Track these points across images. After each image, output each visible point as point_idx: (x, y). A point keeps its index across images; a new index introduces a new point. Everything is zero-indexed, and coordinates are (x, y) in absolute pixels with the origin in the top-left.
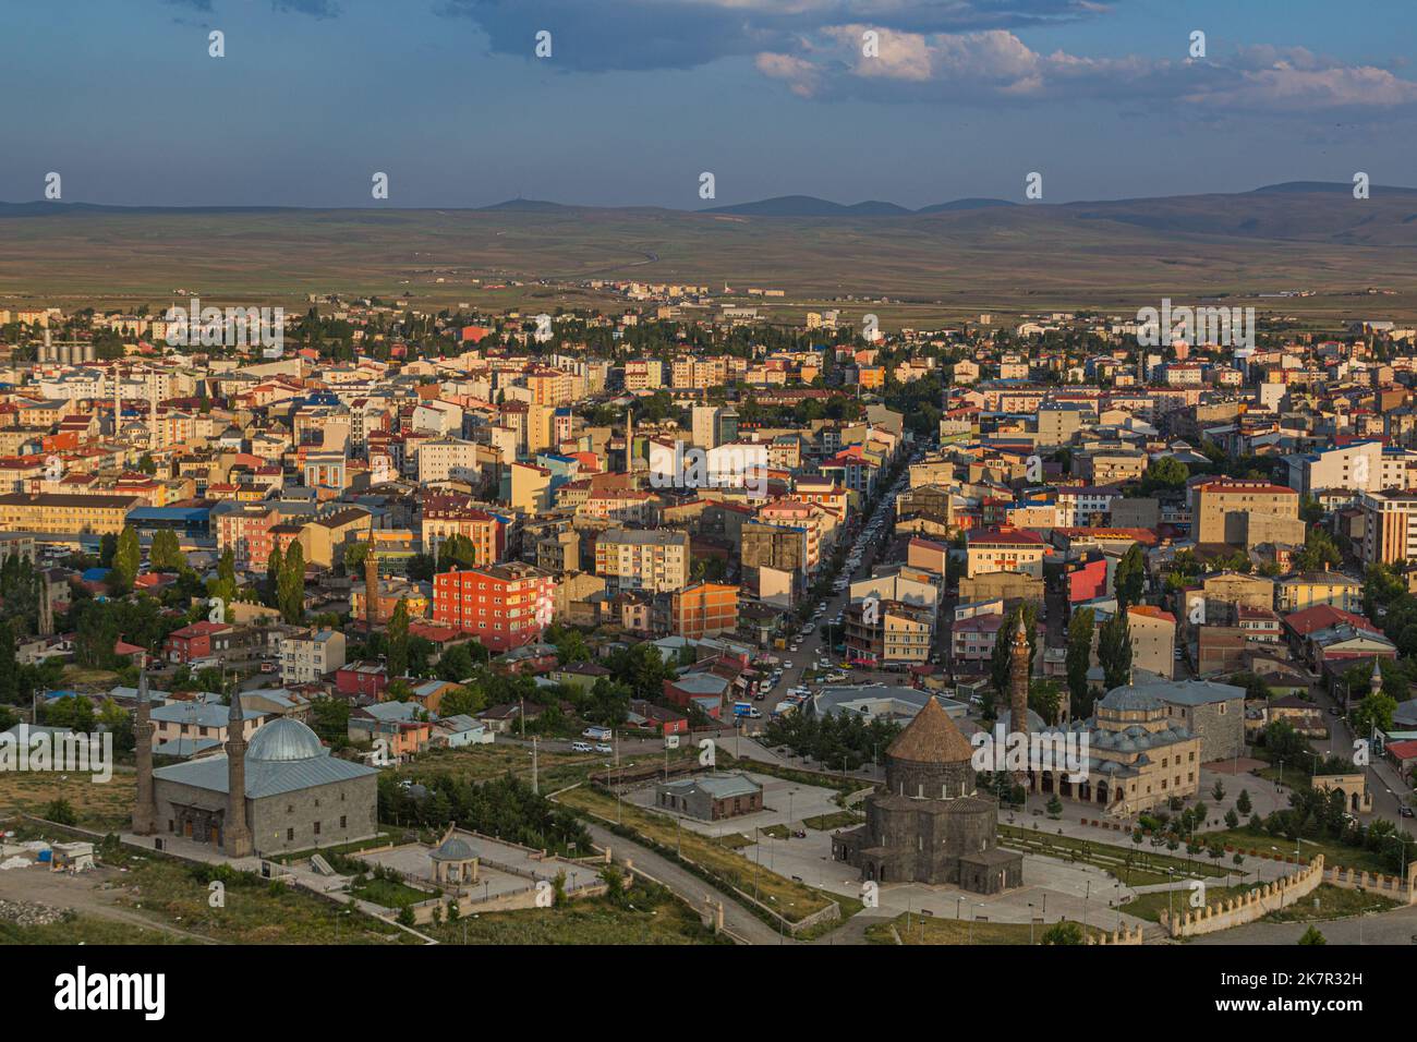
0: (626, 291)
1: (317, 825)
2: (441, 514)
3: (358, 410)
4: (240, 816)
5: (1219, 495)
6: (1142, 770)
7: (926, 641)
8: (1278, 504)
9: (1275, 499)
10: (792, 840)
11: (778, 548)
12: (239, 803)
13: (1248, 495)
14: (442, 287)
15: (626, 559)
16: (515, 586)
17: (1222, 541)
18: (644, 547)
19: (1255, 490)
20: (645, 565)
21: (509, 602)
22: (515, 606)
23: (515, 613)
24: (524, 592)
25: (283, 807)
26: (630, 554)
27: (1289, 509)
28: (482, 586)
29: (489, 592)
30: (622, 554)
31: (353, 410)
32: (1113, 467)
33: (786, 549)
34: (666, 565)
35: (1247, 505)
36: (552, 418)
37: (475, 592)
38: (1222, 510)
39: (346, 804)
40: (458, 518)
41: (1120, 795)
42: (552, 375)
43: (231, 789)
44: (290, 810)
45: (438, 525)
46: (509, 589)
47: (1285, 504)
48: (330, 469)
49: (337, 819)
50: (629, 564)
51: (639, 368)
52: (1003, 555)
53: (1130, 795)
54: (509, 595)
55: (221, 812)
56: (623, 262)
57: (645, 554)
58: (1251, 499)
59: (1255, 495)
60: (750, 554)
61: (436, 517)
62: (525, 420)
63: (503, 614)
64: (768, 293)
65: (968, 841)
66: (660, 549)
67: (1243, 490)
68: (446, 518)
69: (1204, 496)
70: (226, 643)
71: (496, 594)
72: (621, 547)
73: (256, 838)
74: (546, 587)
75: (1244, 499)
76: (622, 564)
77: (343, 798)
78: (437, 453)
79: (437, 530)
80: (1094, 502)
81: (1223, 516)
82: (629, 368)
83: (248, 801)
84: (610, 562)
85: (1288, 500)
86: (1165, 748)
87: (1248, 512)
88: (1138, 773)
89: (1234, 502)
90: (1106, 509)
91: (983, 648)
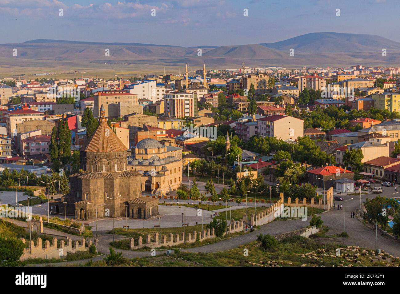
5: (106, 97)
6: (166, 173)
7: (10, 147)
8: (130, 100)
9: (129, 98)
13: (118, 96)
17: (107, 116)
19: (120, 94)
27: (134, 101)
32: (44, 98)
35: (118, 100)
38: (107, 103)
41: (158, 186)
47: (132, 100)
52: (26, 119)
53: (162, 186)
58: (119, 98)
59: (121, 96)
65: (132, 193)
67: (115, 95)
69: (100, 97)
75: (116, 98)
80: (45, 108)
81: (107, 105)
85: (134, 98)
86: (171, 165)
87: (119, 103)
88: (164, 175)
89: (112, 100)
90: (51, 109)
91: (38, 150)
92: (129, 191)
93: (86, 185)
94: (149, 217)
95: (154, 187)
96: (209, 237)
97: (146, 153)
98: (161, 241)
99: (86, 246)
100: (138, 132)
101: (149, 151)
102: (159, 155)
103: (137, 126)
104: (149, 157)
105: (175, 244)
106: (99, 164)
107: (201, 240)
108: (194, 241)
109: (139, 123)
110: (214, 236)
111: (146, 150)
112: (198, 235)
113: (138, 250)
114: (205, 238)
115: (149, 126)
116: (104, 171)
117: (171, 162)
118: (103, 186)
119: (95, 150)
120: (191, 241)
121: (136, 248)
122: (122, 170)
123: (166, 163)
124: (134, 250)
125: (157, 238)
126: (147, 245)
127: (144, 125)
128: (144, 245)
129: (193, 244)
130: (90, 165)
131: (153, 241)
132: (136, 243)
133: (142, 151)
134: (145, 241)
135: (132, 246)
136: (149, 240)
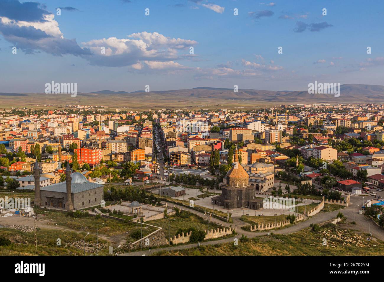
0: (77, 107)
1: (90, 201)
2: (68, 139)
3: (36, 123)
4: (70, 199)
5: (236, 130)
6: (266, 181)
7: (190, 160)
8: (247, 132)
10: (197, 201)
11: (147, 143)
12: (70, 195)
13: (242, 130)
14: (38, 107)
15: (113, 146)
16: (94, 151)
17: (236, 140)
18: (117, 144)
19: (242, 129)
20: (118, 147)
21: (93, 155)
22: (94, 156)
23: (94, 157)
24: (96, 152)
25: (81, 196)
26: (114, 145)
28: (86, 151)
29: (88, 153)
30: (112, 145)
31: (34, 123)
33: (149, 143)
34: (123, 147)
35: (241, 132)
36: (78, 124)
37: (84, 153)
38: (236, 134)
39: (96, 195)
40: (72, 139)
41: (262, 187)
42: (73, 117)
43: (67, 191)
44: (83, 197)
45: (67, 141)
46: (93, 152)
47: (249, 132)
48: (34, 134)
49: (94, 199)
50: (114, 147)
51: (90, 117)
52: (197, 143)
53: (264, 187)
54: (93, 153)
55: (63, 198)
56: (74, 102)
57: (118, 145)
59: (243, 130)
60: (140, 145)
61: (67, 139)
62: (73, 124)
63: (92, 158)
64: (105, 107)
66: (121, 144)
67: (240, 129)
68: (69, 139)
69: (233, 131)
70: (26, 166)
71: (90, 153)
72: (112, 144)
73: (75, 205)
74: (100, 152)
76: (112, 148)
77: (96, 193)
78: (58, 129)
79: (67, 142)
82: (88, 117)
83: (72, 194)
84: (110, 147)
85: (250, 131)
86: (269, 176)
87: (242, 134)
88: (265, 182)
89: (239, 132)
90: (208, 135)
91: (203, 161)
92: (249, 196)
93: (230, 193)
94: (258, 209)
95: (260, 188)
96: (287, 224)
97: (257, 170)
98: (264, 227)
99: (231, 230)
100: (252, 154)
101: (258, 169)
102: (263, 171)
103: (252, 149)
104: (258, 172)
105: (271, 228)
106: (235, 183)
107: (283, 225)
108: (280, 226)
109: (253, 148)
110: (289, 223)
111: (257, 168)
112: (282, 224)
113: (254, 231)
114: (285, 224)
115: (258, 150)
116: (238, 186)
117: (269, 175)
118: (237, 193)
119: (234, 176)
120: (278, 226)
121: (253, 230)
122: (246, 186)
123: (266, 176)
124: (252, 232)
125: (263, 226)
126: (258, 229)
127: (255, 149)
128: (256, 229)
129: (279, 228)
130: (231, 183)
131: (261, 227)
132: (253, 229)
133: (255, 169)
134: (257, 227)
135: (251, 229)
136: (259, 227)
